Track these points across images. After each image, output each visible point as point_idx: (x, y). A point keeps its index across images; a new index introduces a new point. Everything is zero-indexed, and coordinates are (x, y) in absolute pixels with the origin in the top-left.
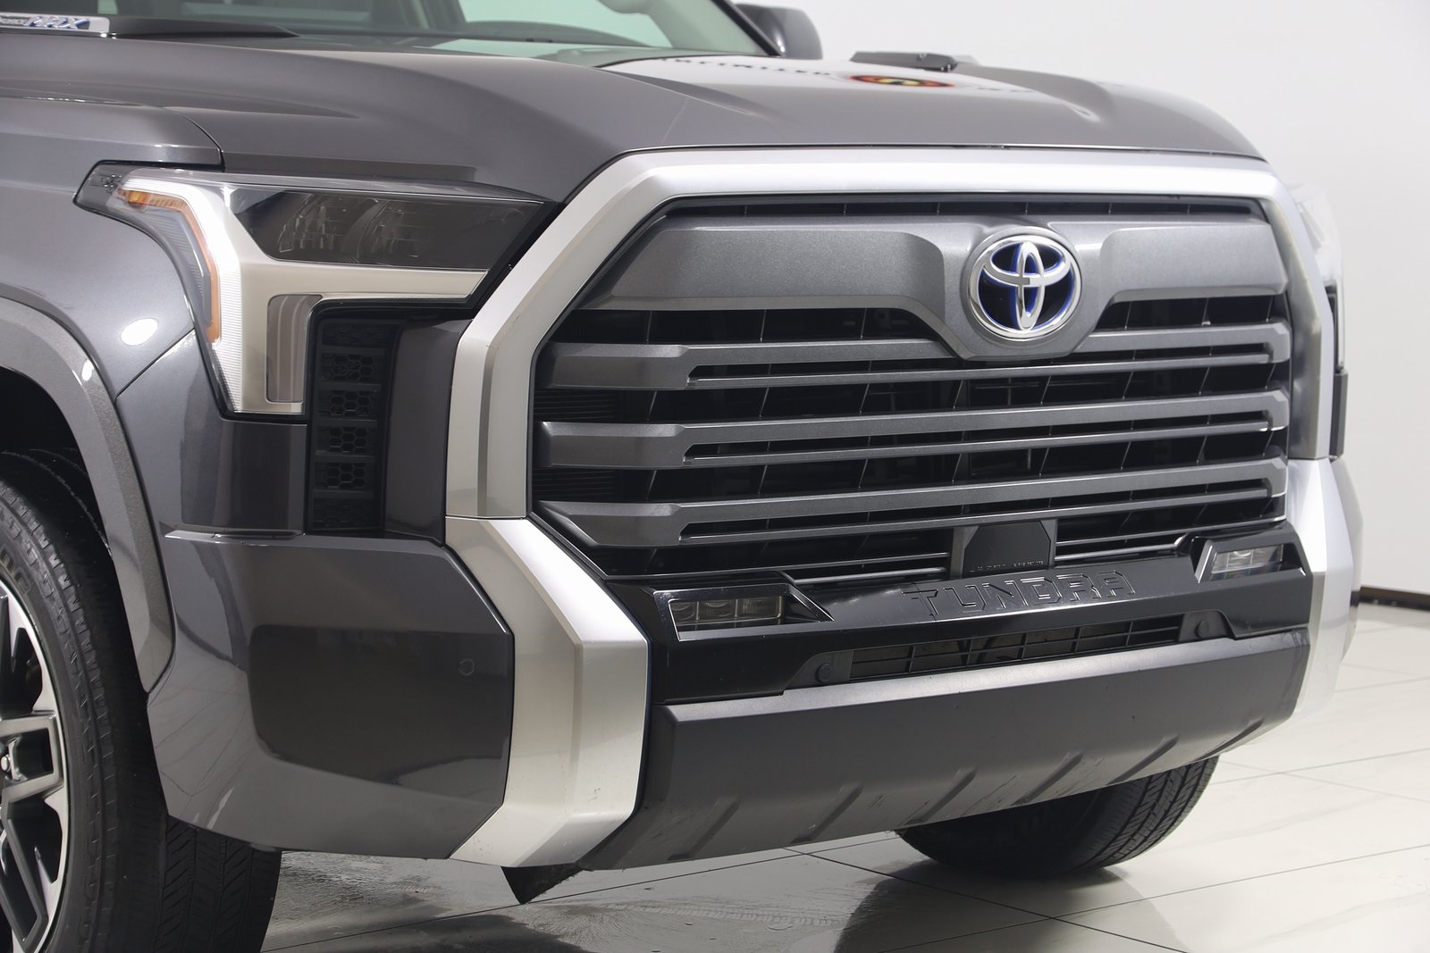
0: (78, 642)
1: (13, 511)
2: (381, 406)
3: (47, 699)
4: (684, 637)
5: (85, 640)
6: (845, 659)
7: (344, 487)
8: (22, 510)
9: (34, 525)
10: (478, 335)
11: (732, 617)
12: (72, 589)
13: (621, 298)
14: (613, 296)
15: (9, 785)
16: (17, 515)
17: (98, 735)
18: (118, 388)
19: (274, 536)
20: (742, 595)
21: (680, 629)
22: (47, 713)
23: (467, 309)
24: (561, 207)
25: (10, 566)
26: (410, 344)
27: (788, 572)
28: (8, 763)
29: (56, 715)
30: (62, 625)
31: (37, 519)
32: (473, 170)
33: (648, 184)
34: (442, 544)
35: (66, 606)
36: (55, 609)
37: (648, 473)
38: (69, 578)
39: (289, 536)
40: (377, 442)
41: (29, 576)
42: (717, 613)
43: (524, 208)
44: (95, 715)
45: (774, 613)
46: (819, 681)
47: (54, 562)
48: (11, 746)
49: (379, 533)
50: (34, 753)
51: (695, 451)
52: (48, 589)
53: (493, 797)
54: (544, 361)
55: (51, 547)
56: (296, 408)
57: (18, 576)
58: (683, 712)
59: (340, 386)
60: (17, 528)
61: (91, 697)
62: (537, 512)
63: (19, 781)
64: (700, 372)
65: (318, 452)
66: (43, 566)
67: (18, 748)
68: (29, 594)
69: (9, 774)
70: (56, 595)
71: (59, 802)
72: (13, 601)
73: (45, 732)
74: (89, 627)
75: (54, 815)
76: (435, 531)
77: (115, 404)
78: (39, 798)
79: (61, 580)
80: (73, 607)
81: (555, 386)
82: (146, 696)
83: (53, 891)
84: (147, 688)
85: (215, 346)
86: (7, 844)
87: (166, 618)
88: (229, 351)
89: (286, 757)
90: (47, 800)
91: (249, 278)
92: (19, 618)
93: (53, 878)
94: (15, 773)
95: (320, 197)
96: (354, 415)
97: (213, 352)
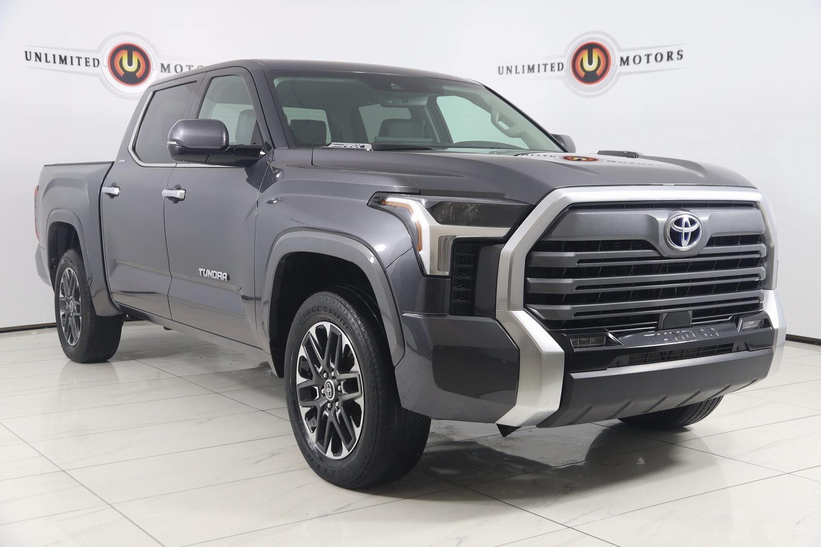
0: (369, 349)
1: (345, 306)
2: (473, 273)
3: (356, 367)
4: (575, 350)
5: (371, 349)
6: (626, 358)
7: (462, 299)
8: (348, 306)
9: (352, 311)
10: (509, 248)
11: (589, 344)
12: (366, 332)
13: (555, 237)
14: (552, 236)
15: (341, 395)
16: (346, 307)
17: (376, 380)
18: (386, 267)
19: (440, 316)
20: (592, 336)
21: (575, 348)
22: (356, 372)
23: (504, 240)
24: (535, 206)
25: (344, 324)
26: (484, 252)
27: (607, 328)
28: (341, 388)
29: (360, 373)
30: (363, 343)
31: (353, 309)
32: (505, 194)
33: (564, 199)
34: (495, 319)
35: (364, 337)
36: (360, 338)
37: (562, 295)
38: (365, 328)
39: (444, 315)
40: (472, 284)
41: (351, 327)
42: (584, 342)
43: (522, 207)
44: (375, 374)
45: (603, 342)
46: (618, 365)
47: (359, 323)
48: (342, 383)
49: (472, 314)
50: (351, 385)
51: (579, 288)
52: (357, 332)
53: (512, 403)
54: (529, 257)
55: (358, 318)
56: (447, 273)
57: (347, 328)
58: (576, 376)
59: (461, 266)
60: (346, 312)
61: (373, 368)
62: (526, 308)
63: (345, 394)
64: (580, 261)
65: (455, 288)
66: (356, 324)
67: (344, 384)
68: (351, 333)
69: (341, 392)
70: (361, 333)
71: (360, 401)
72: (343, 335)
73: (356, 378)
74: (372, 345)
75: (359, 406)
76: (492, 313)
77: (384, 272)
78: (352, 401)
79: (362, 329)
80: (367, 338)
81: (532, 266)
82: (394, 367)
83: (358, 431)
84: (395, 365)
85: (420, 253)
86: (340, 415)
87: (402, 342)
88: (425, 254)
89: (445, 389)
90: (356, 401)
91: (432, 230)
92: (346, 341)
93: (358, 426)
94: (343, 392)
95: (454, 204)
96: (465, 276)
97: (420, 255)
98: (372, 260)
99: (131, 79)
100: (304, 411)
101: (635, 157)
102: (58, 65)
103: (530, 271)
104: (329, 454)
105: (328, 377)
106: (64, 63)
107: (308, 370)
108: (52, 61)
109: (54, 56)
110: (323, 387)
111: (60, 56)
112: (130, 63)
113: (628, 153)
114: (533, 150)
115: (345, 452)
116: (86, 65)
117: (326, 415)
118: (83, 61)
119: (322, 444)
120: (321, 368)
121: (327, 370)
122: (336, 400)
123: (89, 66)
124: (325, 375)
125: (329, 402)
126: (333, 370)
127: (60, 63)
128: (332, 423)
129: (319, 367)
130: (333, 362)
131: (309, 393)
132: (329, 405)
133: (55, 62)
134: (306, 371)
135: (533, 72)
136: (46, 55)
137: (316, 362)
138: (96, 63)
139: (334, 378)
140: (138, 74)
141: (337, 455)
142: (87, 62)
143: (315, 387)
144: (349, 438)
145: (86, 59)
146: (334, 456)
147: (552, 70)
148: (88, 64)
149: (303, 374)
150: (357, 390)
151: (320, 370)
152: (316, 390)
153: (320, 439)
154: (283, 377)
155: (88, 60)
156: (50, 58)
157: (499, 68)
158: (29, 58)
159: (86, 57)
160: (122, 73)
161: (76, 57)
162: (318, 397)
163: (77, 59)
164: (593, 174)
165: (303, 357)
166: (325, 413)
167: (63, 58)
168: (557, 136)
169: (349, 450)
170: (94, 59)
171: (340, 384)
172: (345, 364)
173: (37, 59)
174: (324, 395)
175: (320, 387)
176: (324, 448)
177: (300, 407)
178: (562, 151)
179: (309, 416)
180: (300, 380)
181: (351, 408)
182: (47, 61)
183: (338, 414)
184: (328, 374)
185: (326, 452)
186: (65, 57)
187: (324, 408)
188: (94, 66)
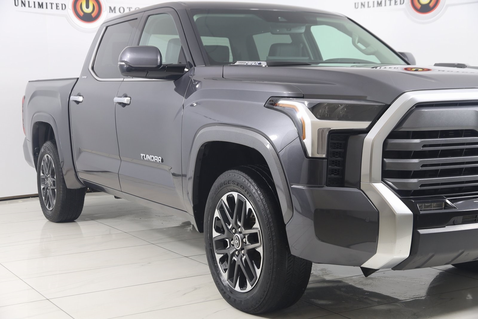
0: (266, 212)
1: (248, 180)
2: (343, 155)
3: (257, 225)
4: (421, 212)
5: (268, 211)
6: (460, 218)
7: (335, 175)
8: (250, 180)
9: (253, 184)
10: (370, 137)
11: (431, 207)
12: (264, 199)
13: (405, 128)
14: (403, 128)
15: (246, 245)
16: (249, 181)
17: (272, 234)
18: (278, 151)
19: (319, 187)
20: (434, 202)
21: (421, 210)
22: (257, 229)
23: (366, 131)
24: (390, 105)
25: (247, 193)
26: (352, 140)
27: (445, 196)
28: (245, 240)
29: (260, 229)
30: (262, 207)
31: (254, 182)
32: (367, 97)
33: (412, 100)
34: (360, 189)
35: (263, 203)
36: (260, 203)
37: (411, 171)
38: (263, 196)
39: (323, 187)
40: (343, 164)
41: (253, 196)
42: (428, 206)
43: (380, 106)
44: (271, 230)
45: (442, 206)
46: (454, 224)
47: (259, 192)
48: (246, 236)
49: (343, 186)
50: (253, 238)
51: (423, 166)
52: (258, 199)
53: (374, 252)
54: (385, 144)
55: (258, 189)
56: (324, 156)
57: (250, 196)
58: (422, 231)
59: (334, 150)
60: (249, 184)
61: (270, 225)
62: (383, 181)
63: (249, 245)
64: (424, 146)
65: (330, 166)
66: (257, 194)
67: (248, 237)
68: (253, 200)
69: (246, 243)
70: (260, 200)
71: (260, 250)
72: (247, 201)
73: (257, 233)
74: (269, 208)
75: (259, 253)
76: (357, 185)
77: (278, 155)
78: (254, 250)
79: (261, 197)
80: (265, 203)
81: (388, 150)
82: (285, 225)
83: (258, 272)
84: (286, 223)
85: (304, 141)
86: (245, 260)
87: (291, 206)
88: (308, 142)
89: (323, 241)
90: (257, 250)
91: (313, 124)
92: (249, 206)
93: (258, 268)
94: (247, 243)
95: (329, 104)
96: (338, 157)
97: (304, 142)
98: (268, 146)
99: (88, 18)
100: (218, 257)
101: (464, 68)
102: (37, 9)
103: (386, 154)
104: (237, 288)
105: (236, 232)
106: (41, 7)
107: (221, 227)
108: (33, 6)
109: (34, 2)
110: (232, 240)
111: (39, 3)
112: (87, 7)
113: (458, 64)
114: (383, 63)
115: (249, 287)
116: (57, 9)
117: (234, 260)
118: (54, 6)
119: (232, 281)
120: (231, 225)
121: (235, 227)
122: (242, 249)
123: (59, 9)
124: (234, 231)
125: (237, 250)
126: (240, 227)
127: (39, 7)
128: (239, 266)
129: (229, 225)
130: (240, 221)
131: (223, 244)
132: (237, 253)
133: (35, 7)
134: (220, 228)
135: (381, 6)
136: (29, 2)
137: (227, 221)
138: (64, 7)
139: (240, 233)
140: (93, 15)
141: (243, 289)
142: (57, 6)
143: (227, 240)
144: (252, 277)
145: (57, 4)
146: (241, 290)
147: (395, 4)
148: (58, 8)
149: (218, 230)
150: (257, 241)
151: (230, 227)
152: (227, 241)
153: (230, 277)
154: (203, 232)
155: (58, 5)
156: (32, 4)
157: (355, 4)
158: (17, 4)
159: (57, 3)
160: (82, 14)
161: (50, 3)
162: (229, 246)
163: (50, 5)
164: (433, 81)
165: (217, 217)
166: (234, 258)
167: (41, 4)
168: (402, 53)
169: (252, 286)
170: (62, 5)
171: (245, 237)
172: (249, 223)
173: (23, 5)
174: (233, 245)
175: (230, 239)
176: (233, 284)
177: (216, 254)
178: (406, 64)
179: (222, 260)
180: (215, 234)
181: (253, 255)
182: (29, 6)
183: (243, 259)
184: (236, 230)
185: (235, 287)
186: (42, 3)
187: (233, 254)
188: (62, 9)
